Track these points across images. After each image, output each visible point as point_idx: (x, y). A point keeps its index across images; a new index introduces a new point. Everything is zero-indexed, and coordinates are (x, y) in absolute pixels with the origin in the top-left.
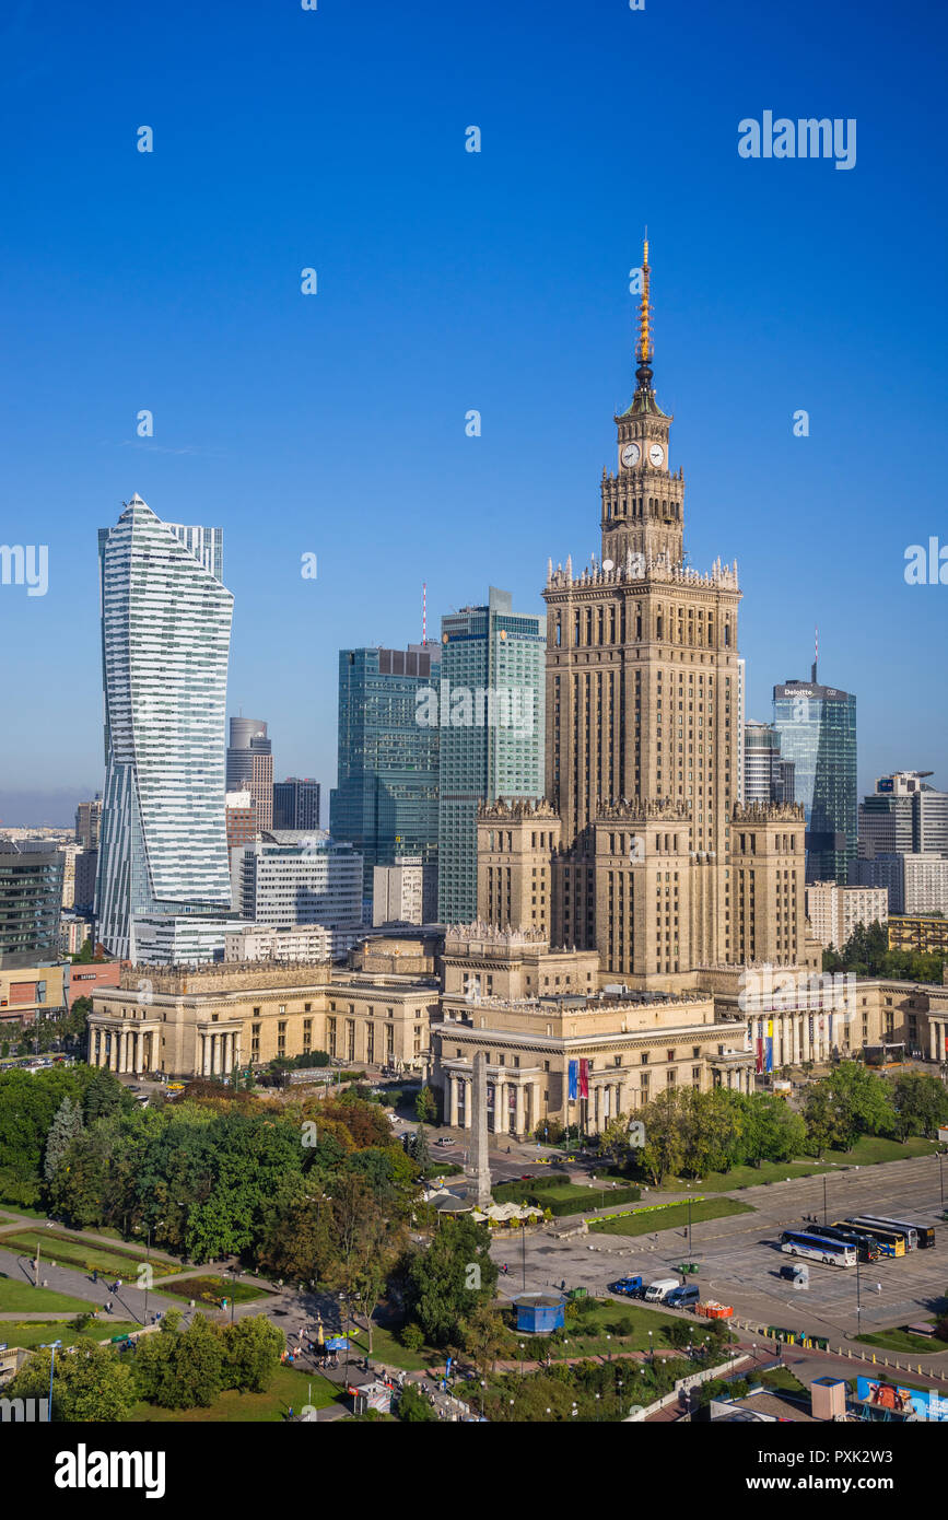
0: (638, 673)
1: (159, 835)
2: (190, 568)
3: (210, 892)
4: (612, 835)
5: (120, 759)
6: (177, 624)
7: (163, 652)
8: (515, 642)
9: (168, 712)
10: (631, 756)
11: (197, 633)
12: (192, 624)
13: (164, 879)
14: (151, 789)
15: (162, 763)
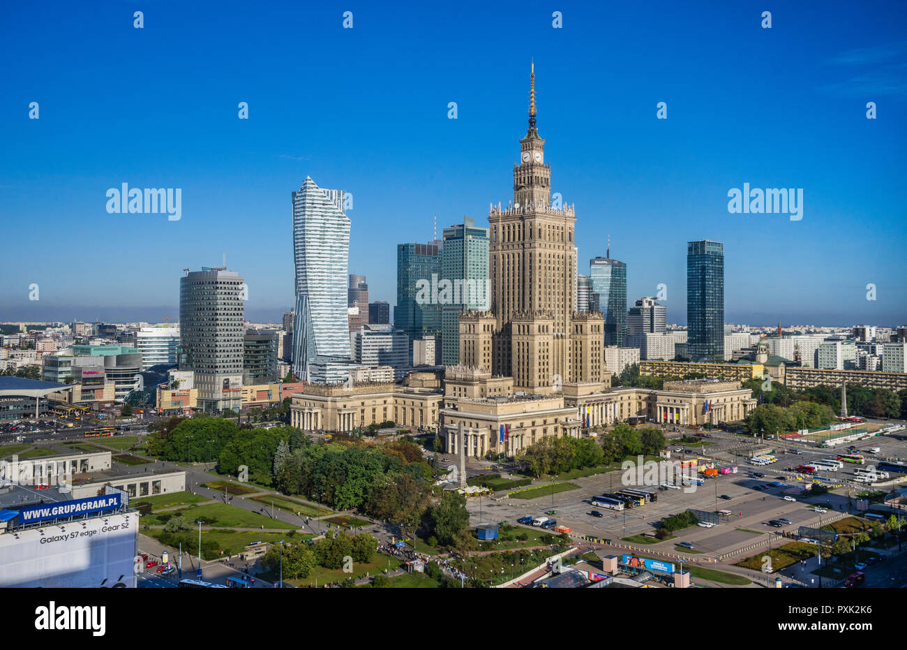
0: (531, 254)
1: (319, 327)
2: (332, 209)
3: (342, 352)
4: (519, 326)
5: (302, 293)
6: (326, 233)
7: (320, 246)
8: (476, 240)
9: (322, 272)
10: (527, 291)
11: (335, 237)
12: (333, 233)
13: (321, 346)
14: (315, 306)
15: (320, 295)
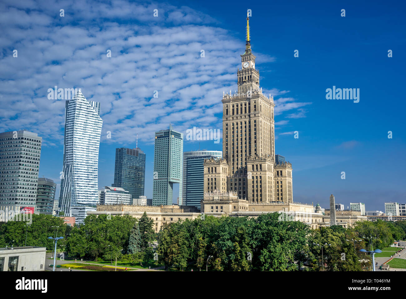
0: (255, 121)
1: (79, 185)
2: (92, 112)
3: (93, 201)
4: (253, 165)
5: (68, 163)
6: (87, 126)
7: (83, 134)
8: (176, 138)
9: (83, 151)
11: (92, 130)
12: (91, 127)
13: (80, 197)
14: (77, 171)
15: (81, 164)
